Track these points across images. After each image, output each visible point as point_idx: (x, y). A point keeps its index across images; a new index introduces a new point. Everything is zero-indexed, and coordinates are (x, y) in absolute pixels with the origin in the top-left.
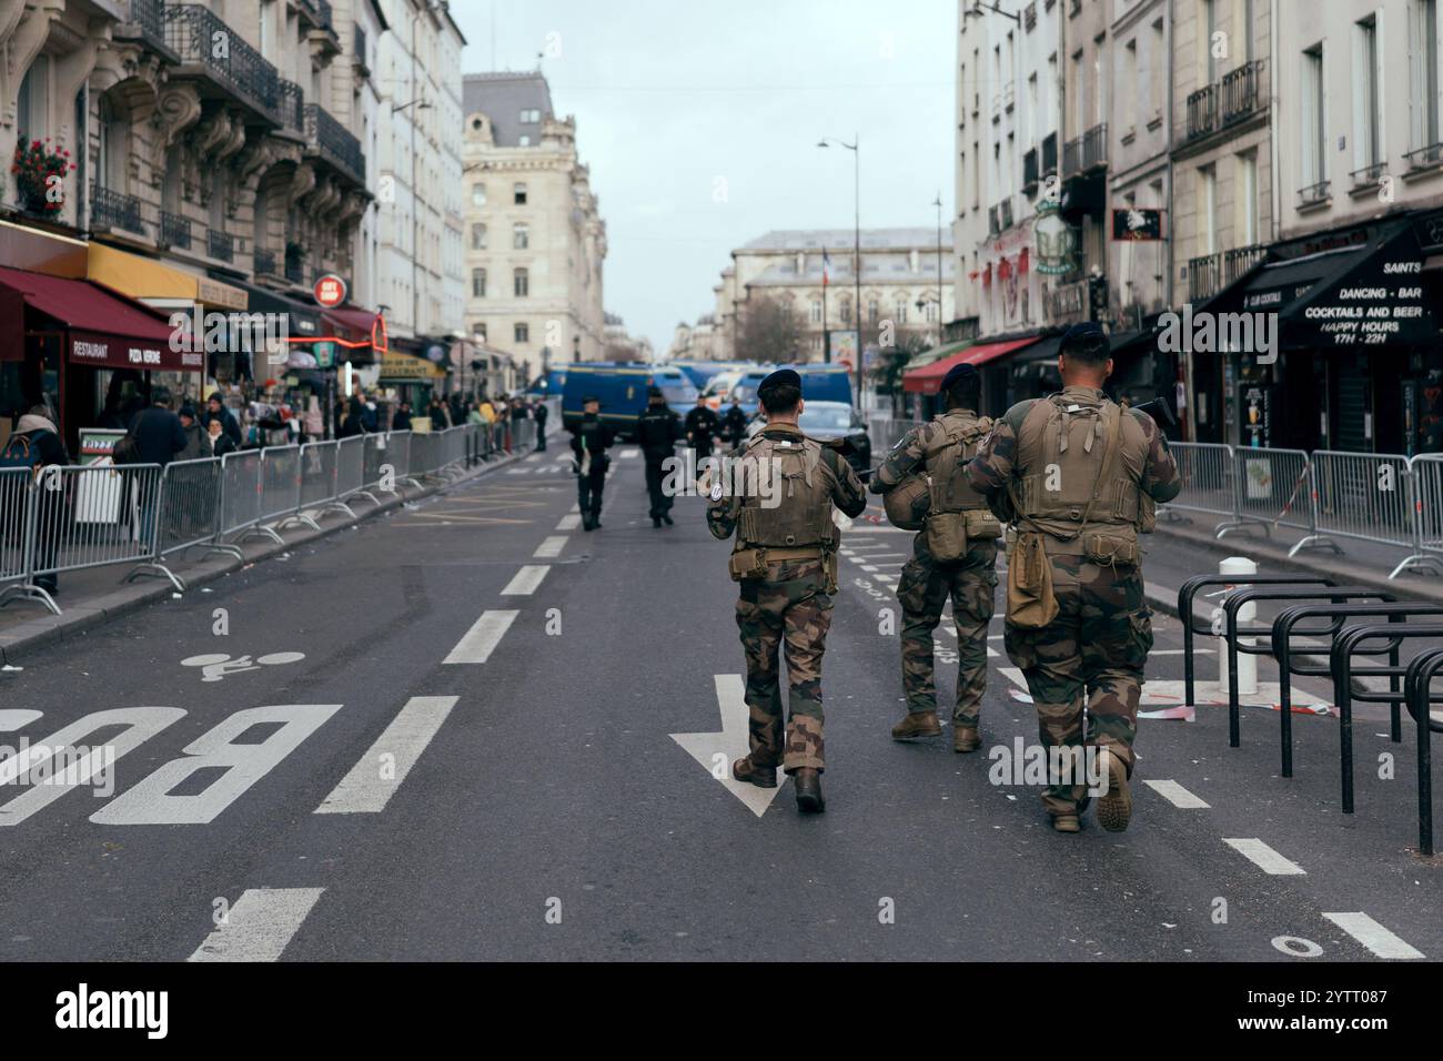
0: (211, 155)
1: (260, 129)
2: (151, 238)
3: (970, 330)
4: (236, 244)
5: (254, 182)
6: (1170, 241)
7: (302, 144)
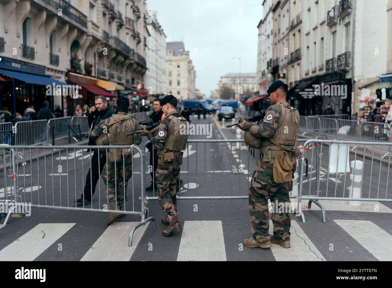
0: (118, 62)
1: (126, 58)
2: (107, 78)
3: (258, 94)
4: (122, 78)
5: (125, 67)
6: (287, 79)
7: (134, 60)
